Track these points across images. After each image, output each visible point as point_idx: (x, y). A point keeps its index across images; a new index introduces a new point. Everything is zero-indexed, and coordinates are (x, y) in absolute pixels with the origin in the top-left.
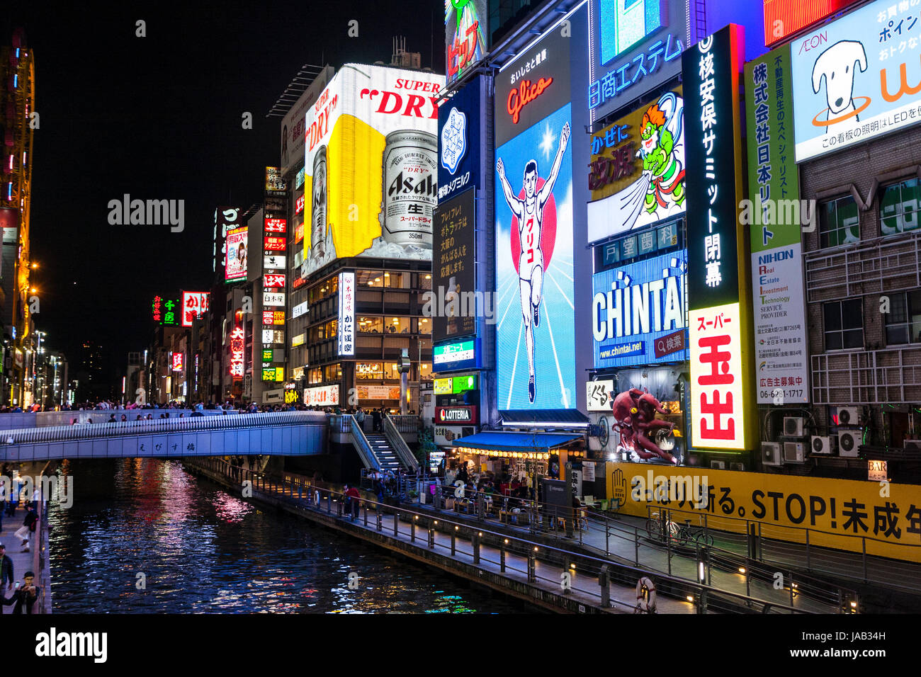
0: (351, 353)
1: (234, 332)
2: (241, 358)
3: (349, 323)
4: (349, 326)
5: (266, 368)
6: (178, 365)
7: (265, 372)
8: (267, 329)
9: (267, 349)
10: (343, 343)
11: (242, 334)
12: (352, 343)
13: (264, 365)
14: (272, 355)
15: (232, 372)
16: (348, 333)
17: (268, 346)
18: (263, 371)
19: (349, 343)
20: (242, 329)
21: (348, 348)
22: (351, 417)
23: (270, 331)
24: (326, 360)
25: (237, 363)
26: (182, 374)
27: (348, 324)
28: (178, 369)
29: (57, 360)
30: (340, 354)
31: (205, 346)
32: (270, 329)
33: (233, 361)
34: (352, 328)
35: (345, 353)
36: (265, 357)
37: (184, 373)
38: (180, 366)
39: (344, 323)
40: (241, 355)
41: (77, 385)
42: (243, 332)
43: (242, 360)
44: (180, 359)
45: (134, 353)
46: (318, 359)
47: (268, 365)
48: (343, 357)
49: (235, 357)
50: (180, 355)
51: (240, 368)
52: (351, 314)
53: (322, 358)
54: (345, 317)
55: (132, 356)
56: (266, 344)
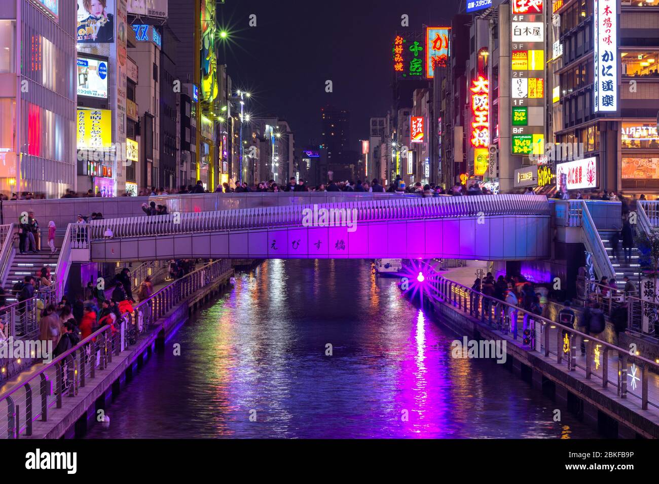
0: (613, 108)
1: (475, 83)
2: (487, 121)
3: (609, 63)
4: (610, 67)
5: (518, 135)
6: (417, 134)
7: (516, 141)
8: (518, 76)
9: (518, 107)
10: (600, 93)
11: (486, 86)
12: (614, 93)
13: (515, 130)
14: (527, 116)
15: (473, 141)
16: (607, 78)
17: (521, 102)
18: (513, 140)
19: (609, 93)
20: (486, 78)
21: (608, 101)
22: (582, 203)
23: (522, 79)
24: (583, 120)
25: (481, 128)
26: (424, 148)
27: (606, 64)
28: (417, 139)
29: (275, 131)
30: (596, 110)
31: (448, 104)
32: (522, 77)
33: (475, 125)
34: (613, 71)
35: (603, 108)
36: (515, 118)
37: (427, 145)
38: (421, 136)
39: (601, 63)
40: (486, 116)
41: (308, 165)
42: (487, 82)
43: (487, 124)
44: (420, 125)
45: (378, 119)
46: (574, 120)
47: (521, 130)
48: (601, 114)
49: (477, 119)
50: (420, 120)
51: (485, 135)
52: (612, 48)
53: (579, 117)
54: (602, 53)
55: (374, 123)
56: (518, 100)
